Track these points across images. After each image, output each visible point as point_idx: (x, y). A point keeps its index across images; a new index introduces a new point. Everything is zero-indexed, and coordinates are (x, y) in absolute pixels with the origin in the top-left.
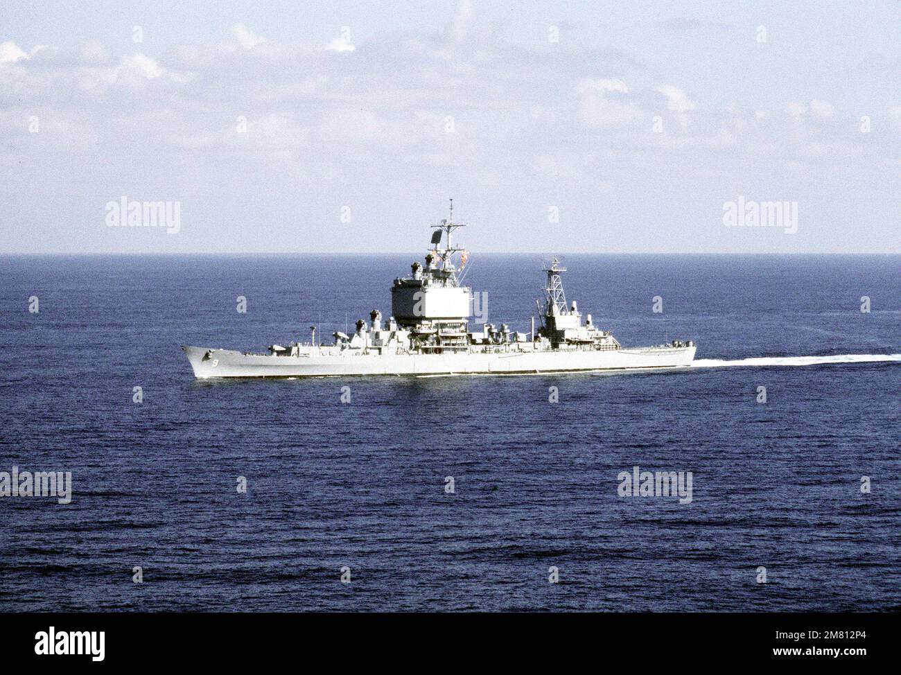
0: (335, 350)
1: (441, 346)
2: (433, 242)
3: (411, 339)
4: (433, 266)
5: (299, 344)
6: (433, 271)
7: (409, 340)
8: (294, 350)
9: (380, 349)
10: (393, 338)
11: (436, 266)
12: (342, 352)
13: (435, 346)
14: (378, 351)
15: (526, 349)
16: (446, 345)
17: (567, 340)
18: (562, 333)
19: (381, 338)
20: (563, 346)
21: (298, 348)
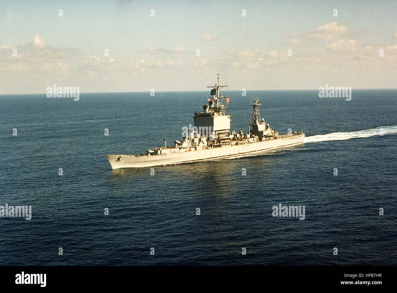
0: (177, 150)
1: (221, 144)
2: (211, 95)
3: (207, 141)
4: (213, 106)
5: (161, 149)
6: (213, 108)
7: (207, 142)
8: (159, 152)
9: (196, 148)
10: (200, 142)
11: (214, 106)
12: (180, 151)
13: (218, 144)
14: (194, 148)
15: (251, 142)
16: (223, 143)
17: (265, 136)
18: (262, 132)
19: (195, 142)
20: (264, 139)
21: (161, 151)
